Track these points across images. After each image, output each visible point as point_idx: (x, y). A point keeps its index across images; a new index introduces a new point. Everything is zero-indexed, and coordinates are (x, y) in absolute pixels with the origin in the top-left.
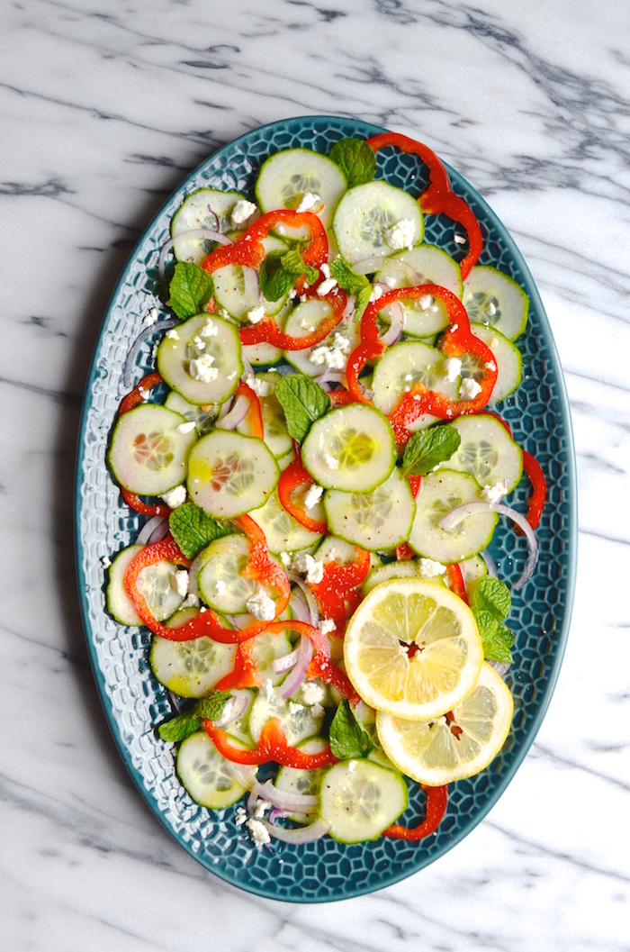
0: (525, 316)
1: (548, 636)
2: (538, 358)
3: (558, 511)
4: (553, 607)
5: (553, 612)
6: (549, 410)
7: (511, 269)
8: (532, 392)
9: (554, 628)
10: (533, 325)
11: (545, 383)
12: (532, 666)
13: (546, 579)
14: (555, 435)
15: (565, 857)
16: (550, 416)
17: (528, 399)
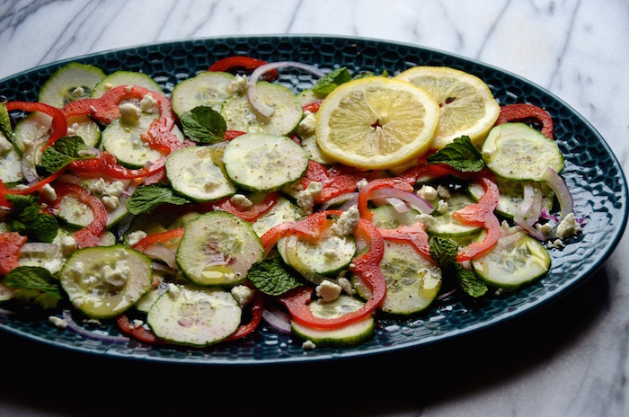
0: (87, 67)
1: (362, 50)
2: (125, 62)
3: (256, 47)
4: (337, 49)
5: (341, 49)
6: (170, 54)
7: (44, 75)
8: (154, 68)
9: (354, 45)
10: (96, 63)
11: (146, 57)
12: (389, 61)
13: (313, 55)
14: (191, 50)
15: (559, 61)
16: (175, 53)
17: (160, 71)
